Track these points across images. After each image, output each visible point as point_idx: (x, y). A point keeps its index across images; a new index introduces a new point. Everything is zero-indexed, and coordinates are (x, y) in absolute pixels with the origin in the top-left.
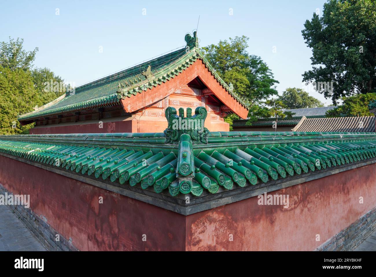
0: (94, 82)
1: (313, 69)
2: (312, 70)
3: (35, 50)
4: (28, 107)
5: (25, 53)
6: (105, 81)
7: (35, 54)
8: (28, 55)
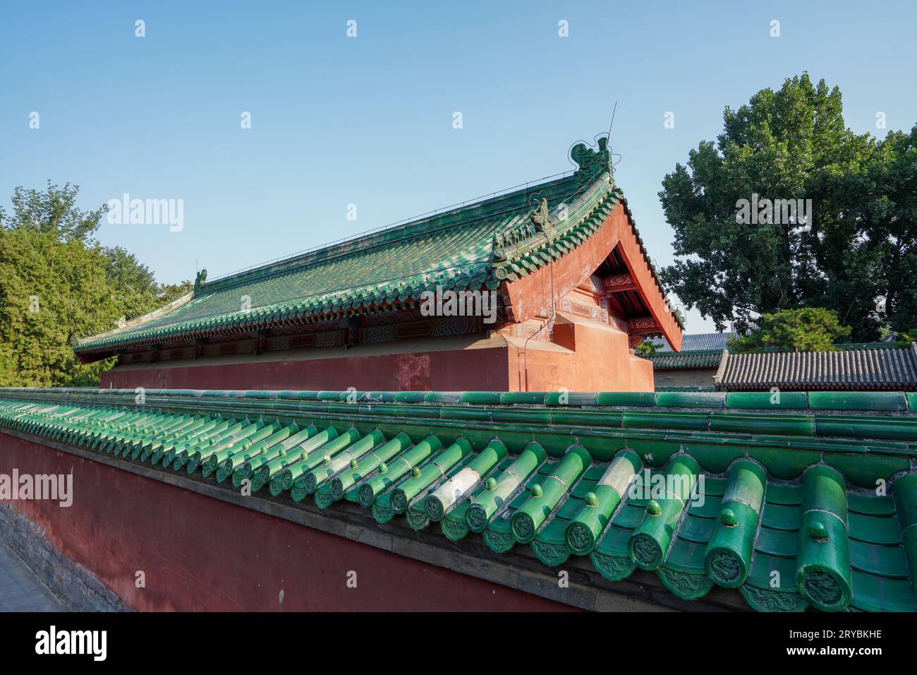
0: (278, 264)
1: (676, 264)
2: (674, 265)
3: (101, 209)
4: (91, 321)
5: (79, 214)
6: (311, 259)
7: (101, 217)
8: (84, 219)
